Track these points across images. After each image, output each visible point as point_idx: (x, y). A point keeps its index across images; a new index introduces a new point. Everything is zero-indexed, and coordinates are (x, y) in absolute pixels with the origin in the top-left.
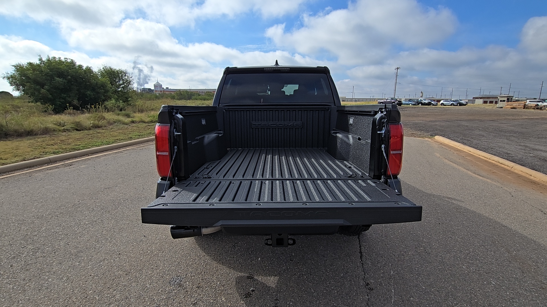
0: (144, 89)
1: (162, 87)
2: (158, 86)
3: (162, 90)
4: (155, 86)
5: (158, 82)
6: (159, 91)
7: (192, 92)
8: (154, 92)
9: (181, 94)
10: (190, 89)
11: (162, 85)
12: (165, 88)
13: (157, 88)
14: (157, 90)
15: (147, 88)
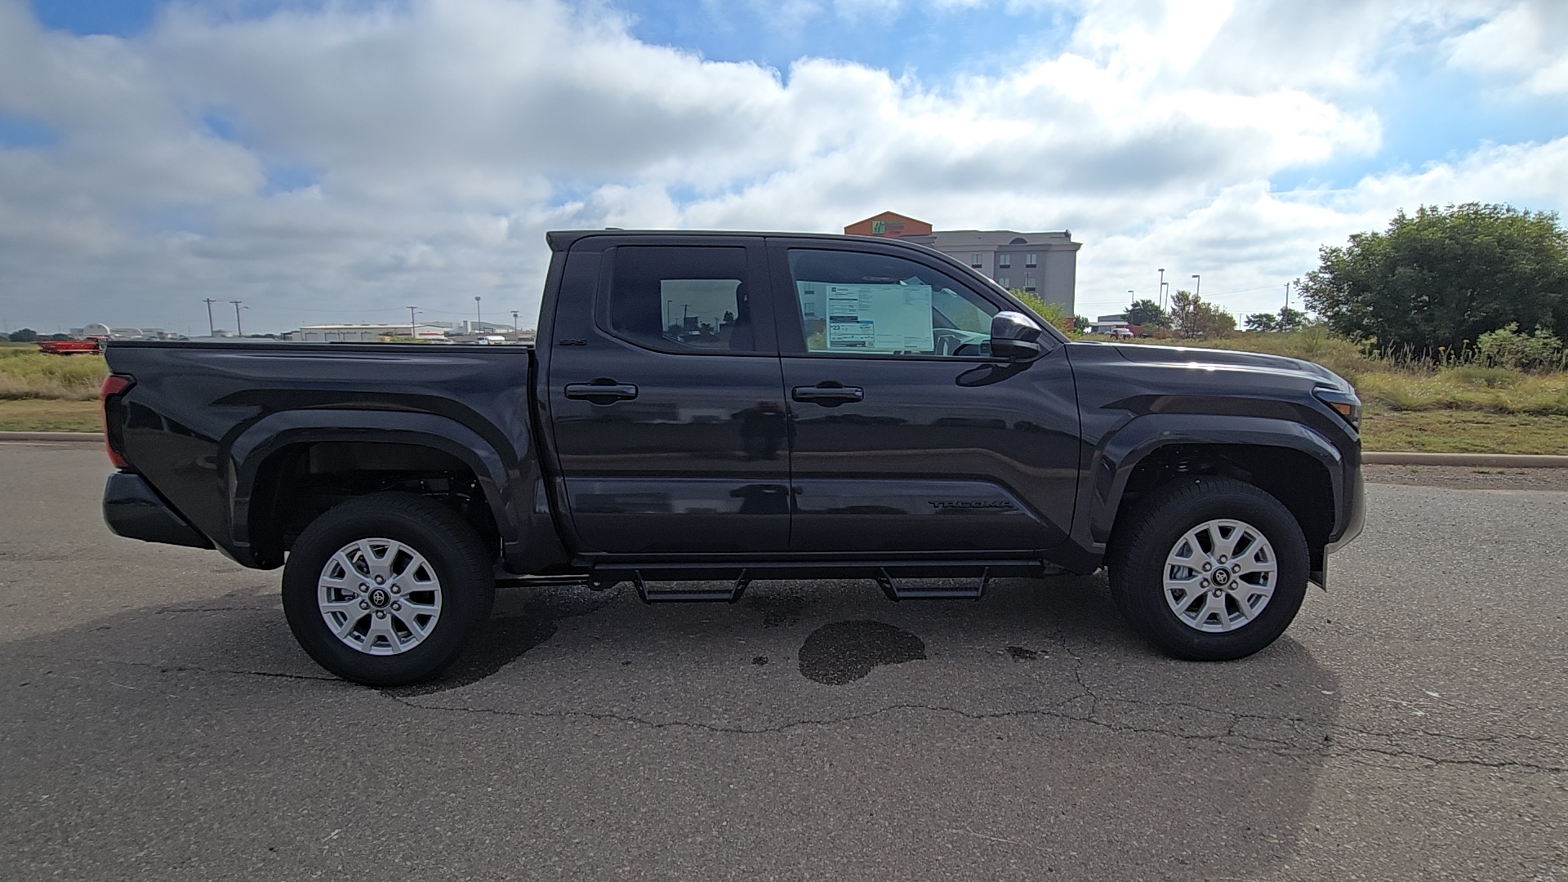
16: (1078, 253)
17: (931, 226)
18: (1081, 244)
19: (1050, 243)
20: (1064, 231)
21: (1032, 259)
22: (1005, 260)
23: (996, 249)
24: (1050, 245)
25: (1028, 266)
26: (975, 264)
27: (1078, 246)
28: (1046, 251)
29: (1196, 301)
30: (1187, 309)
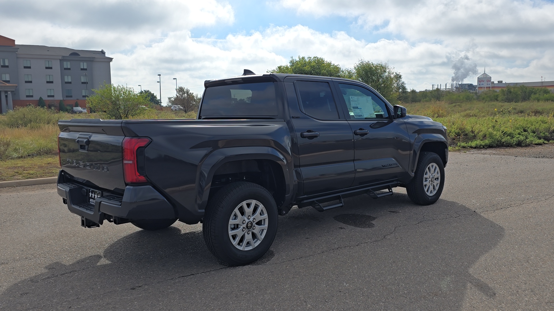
0: (462, 86)
1: (490, 81)
2: (485, 79)
3: (491, 86)
4: (480, 80)
5: (485, 73)
6: (485, 88)
7: (533, 88)
8: (476, 90)
9: (510, 92)
10: (543, 81)
11: (491, 77)
12: (496, 82)
13: (482, 83)
14: (481, 86)
15: (466, 84)
16: (111, 63)
17: (14, 41)
18: (113, 58)
19: (94, 56)
20: (101, 50)
21: (84, 65)
22: (67, 65)
23: (60, 58)
24: (94, 58)
25: (82, 69)
26: (48, 66)
27: (111, 59)
28: (93, 61)
29: (187, 92)
30: (183, 96)
